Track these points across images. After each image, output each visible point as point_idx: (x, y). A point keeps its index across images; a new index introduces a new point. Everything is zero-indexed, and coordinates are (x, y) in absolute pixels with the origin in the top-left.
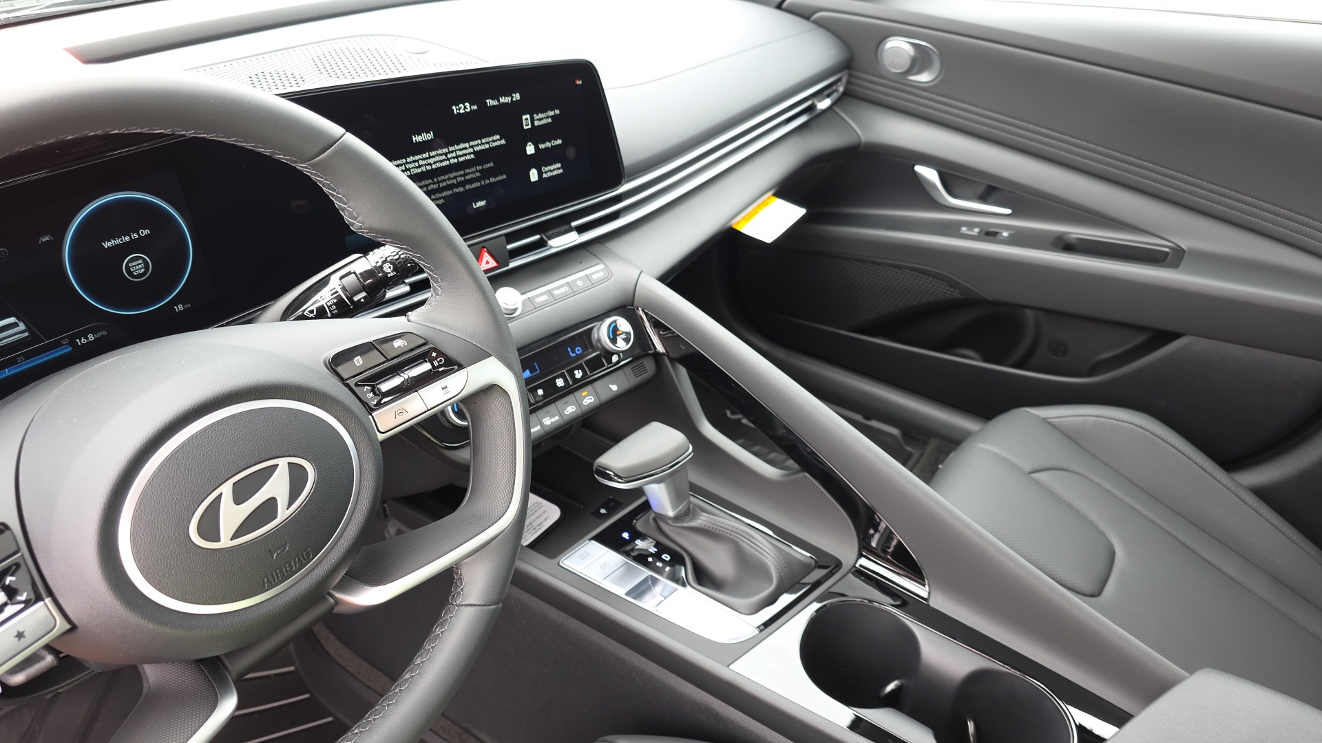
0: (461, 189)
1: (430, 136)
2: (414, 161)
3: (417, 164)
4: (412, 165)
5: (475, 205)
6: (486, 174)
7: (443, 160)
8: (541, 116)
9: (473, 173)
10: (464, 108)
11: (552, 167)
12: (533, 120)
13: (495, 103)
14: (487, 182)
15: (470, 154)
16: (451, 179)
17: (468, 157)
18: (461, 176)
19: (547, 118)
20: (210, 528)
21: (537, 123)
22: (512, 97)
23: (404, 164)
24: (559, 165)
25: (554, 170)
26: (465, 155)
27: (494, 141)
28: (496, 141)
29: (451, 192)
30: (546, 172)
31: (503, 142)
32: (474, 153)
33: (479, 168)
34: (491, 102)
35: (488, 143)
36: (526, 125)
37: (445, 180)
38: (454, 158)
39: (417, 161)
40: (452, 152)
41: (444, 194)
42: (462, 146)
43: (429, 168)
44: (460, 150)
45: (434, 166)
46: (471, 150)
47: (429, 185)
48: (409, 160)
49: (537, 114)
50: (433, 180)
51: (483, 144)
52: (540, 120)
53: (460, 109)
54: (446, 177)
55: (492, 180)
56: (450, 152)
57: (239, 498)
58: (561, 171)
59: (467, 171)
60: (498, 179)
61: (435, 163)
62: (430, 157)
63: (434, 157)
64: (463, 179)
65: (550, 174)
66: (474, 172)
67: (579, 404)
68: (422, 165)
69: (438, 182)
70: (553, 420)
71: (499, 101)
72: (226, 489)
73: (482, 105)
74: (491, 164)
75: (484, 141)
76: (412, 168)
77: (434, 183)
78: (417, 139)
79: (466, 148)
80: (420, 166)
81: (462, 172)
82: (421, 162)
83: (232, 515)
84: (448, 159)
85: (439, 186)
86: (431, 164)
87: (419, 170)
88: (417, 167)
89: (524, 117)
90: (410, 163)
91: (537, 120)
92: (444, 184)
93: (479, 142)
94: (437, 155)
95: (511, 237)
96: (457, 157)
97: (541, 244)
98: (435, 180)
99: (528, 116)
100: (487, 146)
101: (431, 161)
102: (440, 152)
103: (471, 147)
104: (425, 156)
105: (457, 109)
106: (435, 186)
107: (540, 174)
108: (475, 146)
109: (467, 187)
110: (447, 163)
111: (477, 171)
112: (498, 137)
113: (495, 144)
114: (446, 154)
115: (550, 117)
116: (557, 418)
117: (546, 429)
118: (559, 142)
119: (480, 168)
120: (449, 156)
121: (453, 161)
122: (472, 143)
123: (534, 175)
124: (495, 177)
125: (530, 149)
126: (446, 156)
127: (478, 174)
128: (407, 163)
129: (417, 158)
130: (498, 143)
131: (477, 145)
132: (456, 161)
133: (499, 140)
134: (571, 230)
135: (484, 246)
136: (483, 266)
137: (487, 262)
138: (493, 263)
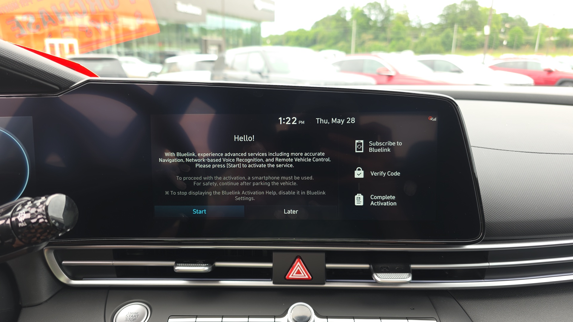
0: (274, 193)
1: (251, 139)
2: (232, 157)
3: (233, 160)
4: (229, 160)
5: (286, 212)
6: (302, 186)
7: (261, 163)
8: (377, 144)
9: (287, 181)
10: (291, 121)
11: (384, 198)
12: (367, 146)
13: (326, 122)
14: (303, 193)
15: (289, 163)
16: (265, 181)
17: (287, 166)
18: (276, 181)
19: (386, 147)
21: (371, 150)
22: (347, 120)
23: (222, 157)
24: (394, 198)
25: (386, 201)
26: (285, 163)
27: (317, 157)
28: (320, 157)
29: (263, 193)
30: (374, 201)
31: (328, 160)
32: (294, 163)
34: (320, 120)
35: (311, 157)
36: (358, 150)
37: (259, 181)
38: (272, 163)
39: (235, 158)
40: (271, 157)
41: (254, 193)
42: (281, 154)
43: (245, 166)
44: (279, 157)
45: (250, 166)
46: (292, 160)
47: (242, 181)
48: (226, 155)
49: (374, 142)
50: (247, 178)
51: (306, 157)
52: (376, 147)
53: (286, 121)
54: (261, 178)
55: (309, 193)
56: (268, 157)
58: (395, 204)
59: (283, 178)
60: (315, 193)
61: (251, 163)
62: (247, 157)
63: (251, 157)
64: (277, 184)
65: (379, 203)
66: (291, 181)
68: (238, 163)
69: (251, 181)
71: (330, 121)
73: (311, 121)
74: (311, 178)
75: (306, 154)
76: (229, 162)
77: (248, 181)
78: (239, 138)
79: (285, 157)
80: (236, 163)
81: (278, 178)
82: (238, 159)
84: (266, 163)
85: (252, 184)
86: (247, 163)
87: (235, 166)
88: (233, 163)
89: (357, 141)
90: (227, 157)
91: (372, 147)
92: (257, 184)
93: (301, 154)
94: (255, 157)
95: (332, 257)
96: (275, 163)
97: (366, 275)
98: (249, 178)
99: (362, 141)
100: (310, 160)
101: (249, 161)
102: (258, 154)
103: (290, 157)
104: (242, 154)
105: (283, 121)
106: (248, 184)
107: (367, 200)
108: (296, 157)
109: (280, 193)
110: (265, 166)
111: (294, 181)
112: (323, 154)
113: (317, 160)
114: (264, 158)
115: (390, 147)
118: (398, 174)
119: (298, 178)
120: (267, 160)
121: (269, 165)
122: (292, 154)
123: (359, 200)
124: (313, 191)
125: (359, 174)
126: (264, 159)
127: (295, 184)
128: (224, 157)
129: (234, 155)
130: (322, 160)
131: (299, 157)
132: (273, 166)
133: (323, 157)
134: (405, 270)
135: (298, 255)
136: (293, 275)
137: (298, 272)
138: (304, 275)
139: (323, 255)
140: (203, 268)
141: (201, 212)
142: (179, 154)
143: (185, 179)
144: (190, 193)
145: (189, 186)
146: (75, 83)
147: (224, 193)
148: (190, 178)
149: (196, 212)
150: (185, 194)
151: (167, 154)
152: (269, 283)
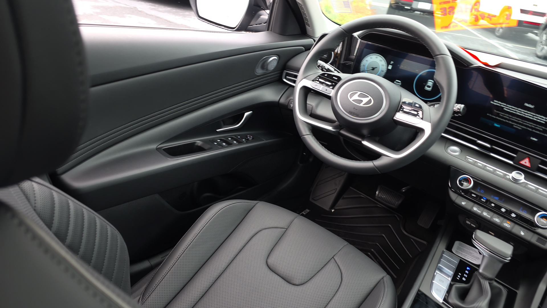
0: (530, 130)
1: (532, 107)
3: (520, 112)
5: (532, 138)
6: (544, 131)
7: (530, 117)
9: (539, 128)
14: (543, 134)
17: (542, 122)
18: (533, 125)
20: (351, 96)
26: (541, 120)
29: (526, 128)
33: (544, 128)
37: (526, 123)
40: (536, 116)
41: (522, 127)
42: (542, 117)
44: (540, 118)
45: (527, 117)
47: (520, 121)
50: (522, 120)
54: (529, 123)
57: (359, 96)
59: (538, 126)
64: (534, 127)
67: (502, 222)
69: (524, 122)
70: (487, 216)
72: (359, 93)
76: (518, 112)
78: (526, 105)
81: (535, 125)
82: (523, 112)
83: (356, 97)
87: (519, 114)
90: (518, 110)
96: (537, 119)
101: (526, 114)
102: (532, 113)
104: (526, 111)
106: (522, 123)
109: (534, 131)
110: (532, 118)
116: (489, 217)
117: (482, 215)
126: (533, 116)
127: (541, 129)
129: (522, 110)
132: (535, 119)
135: (529, 157)
136: (523, 162)
137: (526, 163)
138: (528, 164)
139: (540, 161)
140: (488, 146)
141: (497, 126)
142: (500, 103)
143: (498, 112)
144: (497, 118)
145: (498, 115)
146: (473, 65)
147: (510, 122)
148: (499, 112)
149: (496, 125)
150: (495, 117)
151: (495, 101)
152: (511, 162)
